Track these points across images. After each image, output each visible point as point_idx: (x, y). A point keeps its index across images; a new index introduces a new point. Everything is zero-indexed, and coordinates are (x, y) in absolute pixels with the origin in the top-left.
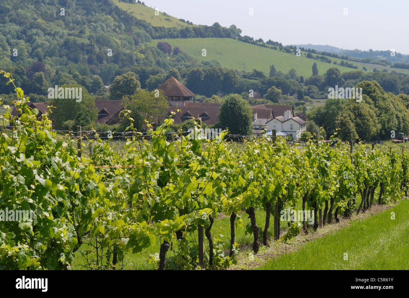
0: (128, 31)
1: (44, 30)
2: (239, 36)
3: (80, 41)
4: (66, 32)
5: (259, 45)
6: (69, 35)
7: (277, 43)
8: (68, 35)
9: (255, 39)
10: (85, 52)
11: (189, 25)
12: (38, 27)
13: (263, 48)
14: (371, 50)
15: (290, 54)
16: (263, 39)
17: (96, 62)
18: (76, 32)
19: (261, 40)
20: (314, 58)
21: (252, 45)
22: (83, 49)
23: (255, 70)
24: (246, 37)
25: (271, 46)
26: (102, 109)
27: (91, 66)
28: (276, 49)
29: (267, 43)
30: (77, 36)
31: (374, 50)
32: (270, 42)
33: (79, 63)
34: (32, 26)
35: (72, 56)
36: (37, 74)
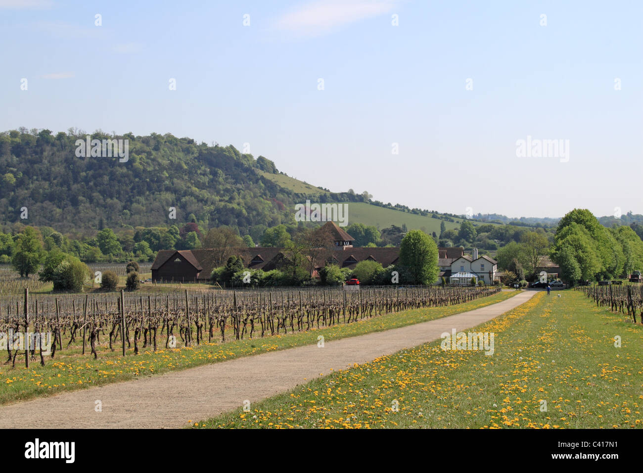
0: (273, 196)
1: (197, 197)
2: (370, 201)
3: (230, 206)
4: (218, 198)
5: (389, 208)
6: (221, 201)
7: (404, 206)
8: (219, 201)
9: (384, 204)
10: (235, 216)
11: (327, 192)
12: (192, 194)
13: (394, 211)
14: (479, 214)
15: (416, 215)
16: (392, 204)
17: (245, 224)
18: (227, 198)
19: (389, 204)
20: (439, 218)
21: (383, 208)
22: (233, 213)
23: (393, 226)
24: (376, 201)
25: (399, 209)
26: (256, 256)
27: (241, 228)
28: (404, 211)
29: (395, 206)
30: (227, 201)
31: (482, 214)
32: (398, 206)
33: (230, 225)
34: (185, 194)
35: (223, 219)
36: (190, 233)
